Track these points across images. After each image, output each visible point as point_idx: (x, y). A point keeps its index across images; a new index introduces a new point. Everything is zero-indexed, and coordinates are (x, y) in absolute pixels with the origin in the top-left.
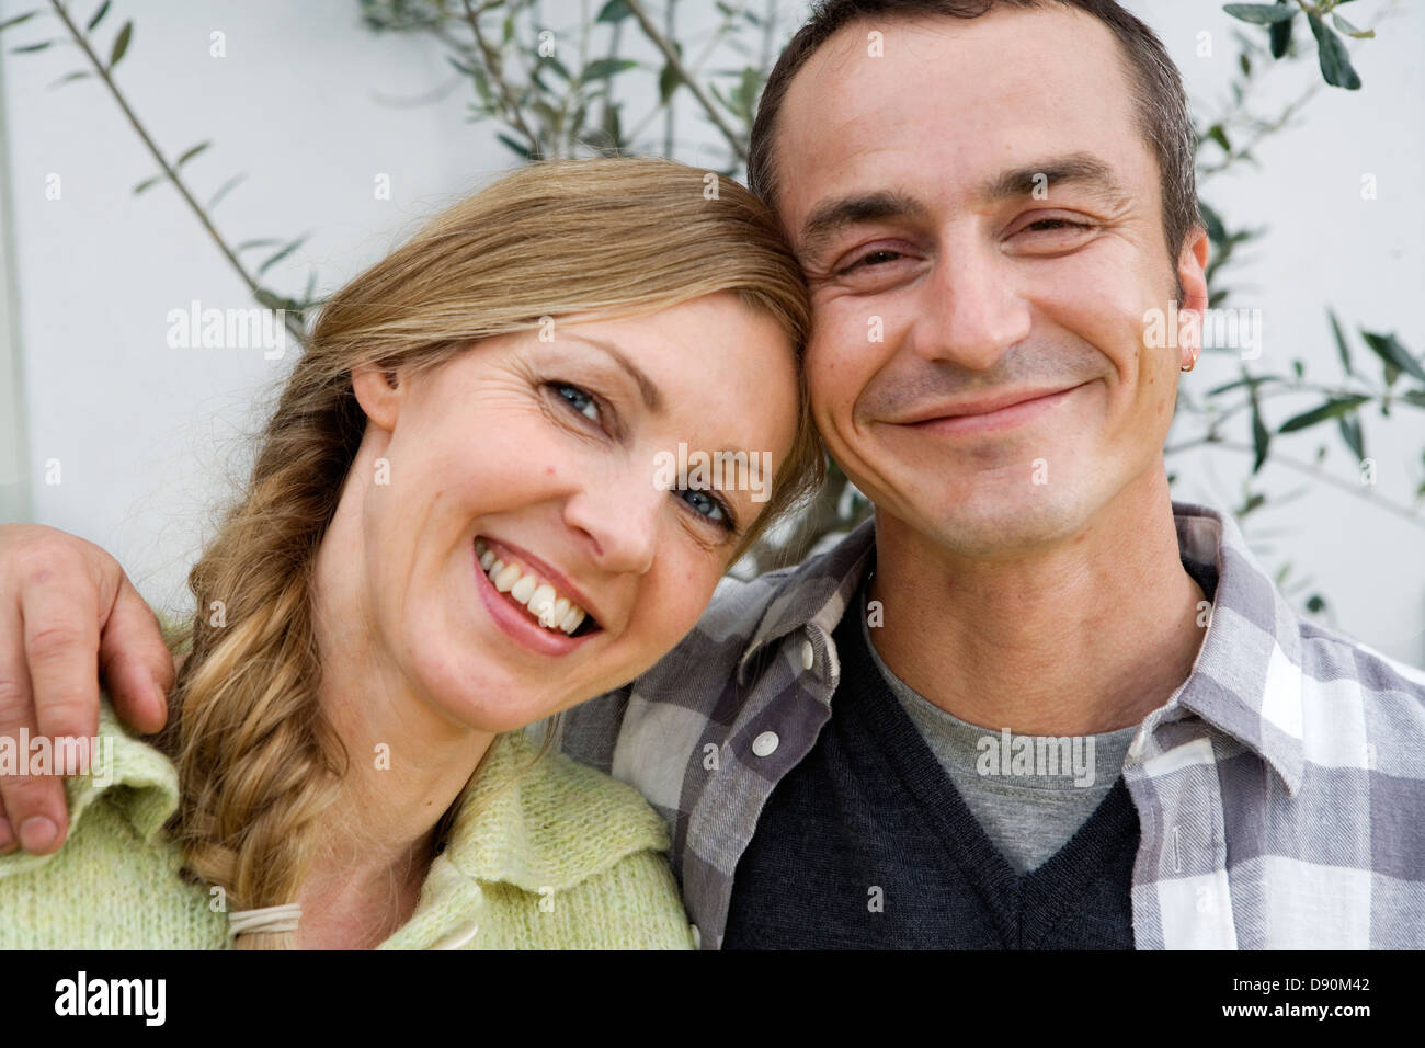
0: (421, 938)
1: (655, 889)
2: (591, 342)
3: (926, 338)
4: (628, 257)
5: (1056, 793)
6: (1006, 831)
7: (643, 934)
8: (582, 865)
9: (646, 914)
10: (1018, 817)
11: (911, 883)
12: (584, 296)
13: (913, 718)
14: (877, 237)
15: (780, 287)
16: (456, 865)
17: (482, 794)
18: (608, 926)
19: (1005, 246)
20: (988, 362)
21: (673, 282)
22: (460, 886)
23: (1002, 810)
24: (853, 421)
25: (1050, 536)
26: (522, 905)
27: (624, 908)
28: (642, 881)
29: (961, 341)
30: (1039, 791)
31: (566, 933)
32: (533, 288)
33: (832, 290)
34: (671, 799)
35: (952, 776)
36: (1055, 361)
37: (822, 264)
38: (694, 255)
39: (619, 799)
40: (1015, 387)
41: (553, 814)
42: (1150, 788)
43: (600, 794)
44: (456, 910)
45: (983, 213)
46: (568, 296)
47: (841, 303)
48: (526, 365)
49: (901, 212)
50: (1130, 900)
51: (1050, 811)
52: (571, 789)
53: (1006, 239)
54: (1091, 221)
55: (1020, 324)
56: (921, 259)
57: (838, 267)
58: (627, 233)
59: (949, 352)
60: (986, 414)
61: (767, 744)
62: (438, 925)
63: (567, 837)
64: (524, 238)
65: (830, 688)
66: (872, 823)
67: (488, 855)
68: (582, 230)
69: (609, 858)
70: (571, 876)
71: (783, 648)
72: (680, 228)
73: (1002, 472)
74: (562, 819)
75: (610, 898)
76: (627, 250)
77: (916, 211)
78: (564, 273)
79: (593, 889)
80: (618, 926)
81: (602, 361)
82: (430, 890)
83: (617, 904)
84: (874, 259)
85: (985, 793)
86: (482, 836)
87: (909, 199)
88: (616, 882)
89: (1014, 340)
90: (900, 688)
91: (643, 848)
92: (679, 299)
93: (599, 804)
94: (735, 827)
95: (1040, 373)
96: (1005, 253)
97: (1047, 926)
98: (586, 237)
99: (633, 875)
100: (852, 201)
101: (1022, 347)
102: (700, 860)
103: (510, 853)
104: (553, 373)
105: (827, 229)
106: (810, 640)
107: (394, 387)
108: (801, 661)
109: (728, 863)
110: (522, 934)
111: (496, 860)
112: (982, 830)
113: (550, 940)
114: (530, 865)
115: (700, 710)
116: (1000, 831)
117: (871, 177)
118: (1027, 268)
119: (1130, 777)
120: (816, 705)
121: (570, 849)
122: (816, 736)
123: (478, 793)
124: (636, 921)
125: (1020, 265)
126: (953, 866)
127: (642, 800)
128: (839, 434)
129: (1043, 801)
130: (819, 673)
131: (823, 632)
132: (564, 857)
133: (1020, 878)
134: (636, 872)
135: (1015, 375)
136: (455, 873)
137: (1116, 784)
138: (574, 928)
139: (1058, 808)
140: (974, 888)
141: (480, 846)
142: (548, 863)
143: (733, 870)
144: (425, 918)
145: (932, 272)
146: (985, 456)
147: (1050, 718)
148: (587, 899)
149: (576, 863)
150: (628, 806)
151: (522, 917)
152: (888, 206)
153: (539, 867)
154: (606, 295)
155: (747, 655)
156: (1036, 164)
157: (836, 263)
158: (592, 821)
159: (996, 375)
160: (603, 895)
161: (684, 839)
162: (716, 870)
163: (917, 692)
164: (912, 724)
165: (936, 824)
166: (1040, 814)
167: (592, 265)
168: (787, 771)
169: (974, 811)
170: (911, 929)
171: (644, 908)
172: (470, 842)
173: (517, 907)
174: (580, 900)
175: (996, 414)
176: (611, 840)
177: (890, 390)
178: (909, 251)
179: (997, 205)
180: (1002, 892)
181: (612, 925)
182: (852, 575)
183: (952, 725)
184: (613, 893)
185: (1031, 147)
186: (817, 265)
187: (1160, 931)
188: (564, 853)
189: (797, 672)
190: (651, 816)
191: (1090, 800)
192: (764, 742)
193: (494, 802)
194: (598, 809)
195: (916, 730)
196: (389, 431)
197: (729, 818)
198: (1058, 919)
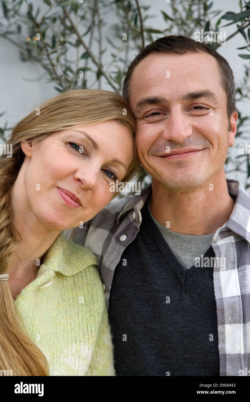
0: (38, 283)
1: (95, 274)
2: (80, 132)
3: (166, 135)
4: (89, 111)
5: (195, 250)
6: (182, 259)
7: (92, 286)
8: (77, 269)
9: (93, 281)
10: (186, 256)
11: (158, 272)
12: (78, 120)
13: (161, 231)
14: (155, 108)
15: (128, 119)
16: (47, 266)
17: (54, 250)
18: (83, 284)
19: (187, 112)
20: (181, 141)
21: (100, 117)
22: (49, 270)
23: (182, 254)
24: (148, 155)
25: (194, 186)
26: (62, 278)
27: (87, 279)
28: (91, 272)
29: (175, 135)
30: (191, 249)
31: (73, 286)
32: (65, 119)
33: (143, 121)
34: (99, 253)
35: (170, 245)
36: (198, 142)
37: (141, 115)
38: (106, 110)
39: (86, 252)
40: (187, 148)
41: (70, 257)
42: (218, 248)
43: (81, 251)
44: (48, 276)
45: (182, 103)
46: (74, 121)
47: (145, 125)
48: (64, 139)
49: (161, 102)
50: (213, 276)
51: (193, 254)
52: (74, 250)
53: (187, 111)
54: (209, 107)
55: (190, 132)
56: (166, 115)
57: (145, 116)
58: (89, 105)
59: (172, 138)
60: (180, 154)
61: (123, 238)
62: (43, 280)
63: (73, 262)
64: (63, 107)
65: (139, 224)
66: (149, 257)
67: (55, 265)
68: (77, 105)
69: (84, 267)
70: (75, 271)
71: (129, 214)
72: (102, 104)
73: (183, 169)
74: (72, 258)
75: (83, 277)
76: (89, 109)
77: (165, 102)
78: (73, 115)
79: (79, 275)
80: (86, 284)
81: (82, 136)
82: (40, 272)
83: (85, 279)
84: (154, 114)
85: (178, 250)
86: (54, 260)
87: (163, 99)
88: (85, 273)
89: (188, 136)
90: (158, 224)
91: (92, 264)
92: (102, 121)
93: (81, 253)
94: (115, 259)
95: (194, 144)
96: (187, 114)
97: (192, 282)
98: (79, 106)
99: (89, 271)
100: (149, 99)
101: (190, 138)
102: (106, 267)
103: (60, 265)
104: (70, 140)
105: (142, 105)
106: (135, 212)
107: (32, 147)
108: (132, 217)
109: (113, 268)
110: (62, 286)
111: (57, 266)
112: (176, 259)
113: (68, 288)
114: (65, 269)
115: (107, 230)
116: (181, 259)
117: (154, 93)
118: (192, 118)
119: (213, 245)
120: (136, 228)
121: (74, 265)
122: (136, 236)
123: (53, 249)
124: (90, 283)
125: (190, 117)
126: (169, 268)
127: (92, 252)
128: (144, 158)
129: (192, 252)
130: (137, 220)
131: (138, 209)
132: (73, 267)
133: (186, 271)
134: (90, 270)
135: (188, 145)
136: (47, 268)
137: (210, 247)
138: (75, 285)
139: (196, 253)
140: (174, 273)
141: (53, 262)
142: (69, 268)
143: (114, 269)
144: (40, 278)
145: (168, 118)
146: (179, 165)
147: (194, 231)
148: (78, 278)
149: (76, 268)
150: (89, 254)
151: (62, 281)
152: (158, 100)
153: (67, 269)
154: (84, 120)
155: (119, 216)
156: (196, 92)
157: (144, 115)
158: (80, 258)
159: (183, 145)
160: (82, 276)
161: (102, 262)
162: (110, 269)
163: (162, 225)
164: (160, 233)
165: (165, 257)
166: (191, 255)
167: (80, 113)
168: (128, 244)
169: (175, 254)
170: (158, 283)
171: (92, 279)
172: (51, 261)
173: (61, 279)
174: (76, 277)
175: (182, 154)
176: (85, 262)
177: (157, 147)
178: (163, 113)
179: (186, 101)
180: (181, 274)
181: (84, 284)
182: (146, 196)
183: (170, 233)
184: (84, 276)
185: (195, 87)
186: (139, 115)
187: (220, 283)
188: (73, 266)
189: (132, 220)
190: (94, 256)
191: (204, 252)
192: (123, 237)
193: (57, 252)
194: (81, 255)
195: (161, 234)
196: (30, 158)
197: (114, 257)
198: (195, 281)
